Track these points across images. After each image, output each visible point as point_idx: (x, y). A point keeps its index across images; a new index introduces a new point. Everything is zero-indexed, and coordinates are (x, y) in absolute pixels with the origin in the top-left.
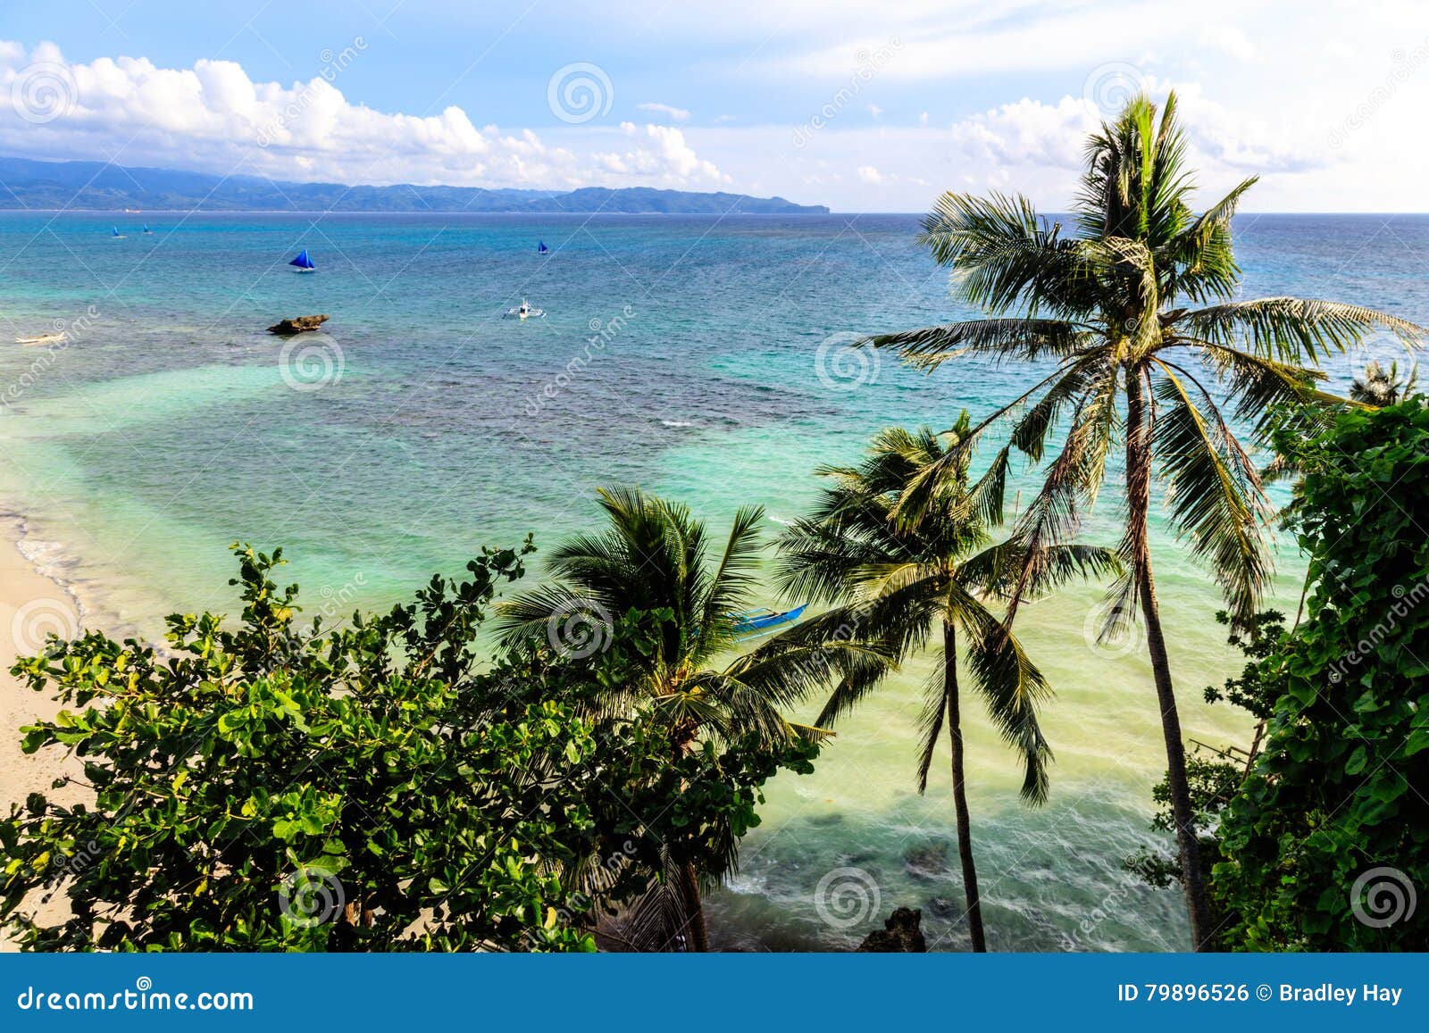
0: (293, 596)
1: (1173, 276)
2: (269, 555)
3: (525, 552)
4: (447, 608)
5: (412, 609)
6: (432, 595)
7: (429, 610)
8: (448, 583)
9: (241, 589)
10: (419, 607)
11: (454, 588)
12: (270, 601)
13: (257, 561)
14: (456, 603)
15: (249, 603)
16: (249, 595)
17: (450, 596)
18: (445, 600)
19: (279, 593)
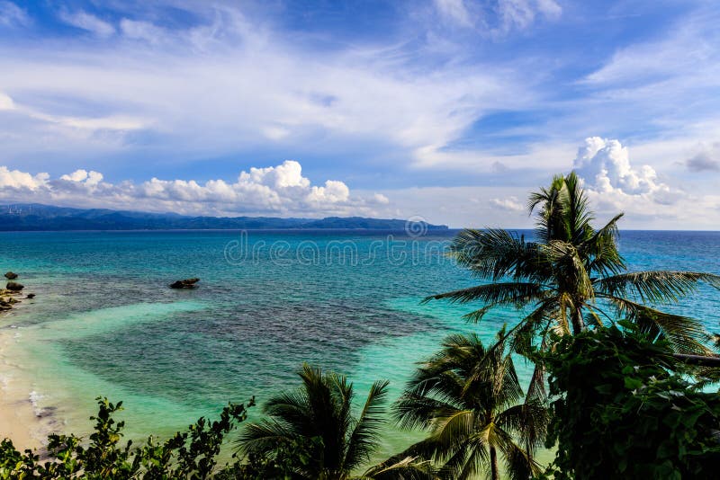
0: (121, 428)
1: (588, 261)
2: (115, 405)
3: (249, 406)
4: (204, 436)
5: (185, 435)
6: (197, 428)
7: (194, 436)
8: (207, 421)
9: (96, 422)
10: (190, 434)
11: (209, 425)
12: (109, 430)
13: (108, 407)
14: (209, 433)
15: (98, 431)
16: (99, 427)
17: (206, 429)
18: (204, 431)
19: (114, 426)
